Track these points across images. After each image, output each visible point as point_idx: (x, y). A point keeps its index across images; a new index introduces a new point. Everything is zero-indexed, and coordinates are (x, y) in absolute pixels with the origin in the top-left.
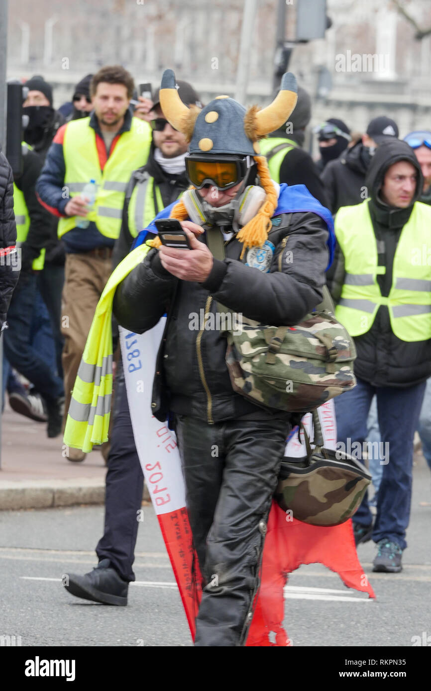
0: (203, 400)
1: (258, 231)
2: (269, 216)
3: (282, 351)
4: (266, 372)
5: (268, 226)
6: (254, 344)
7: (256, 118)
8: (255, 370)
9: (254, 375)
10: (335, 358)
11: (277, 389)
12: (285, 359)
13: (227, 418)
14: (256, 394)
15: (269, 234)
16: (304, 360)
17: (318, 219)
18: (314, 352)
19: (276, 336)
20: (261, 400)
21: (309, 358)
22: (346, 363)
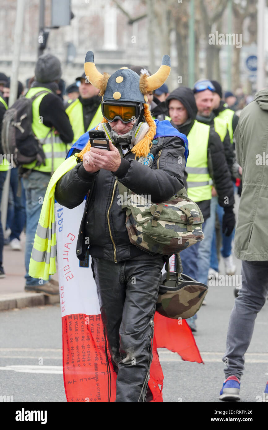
0: (111, 248)
1: (145, 148)
2: (151, 140)
3: (161, 219)
4: (152, 232)
5: (150, 145)
6: (144, 215)
7: (147, 81)
8: (144, 230)
9: (144, 234)
10: (192, 222)
11: (157, 241)
12: (163, 223)
13: (126, 259)
14: (144, 245)
15: (150, 149)
16: (174, 224)
17: (180, 141)
18: (180, 219)
19: (157, 210)
20: (148, 248)
21: (176, 223)
22: (198, 225)
